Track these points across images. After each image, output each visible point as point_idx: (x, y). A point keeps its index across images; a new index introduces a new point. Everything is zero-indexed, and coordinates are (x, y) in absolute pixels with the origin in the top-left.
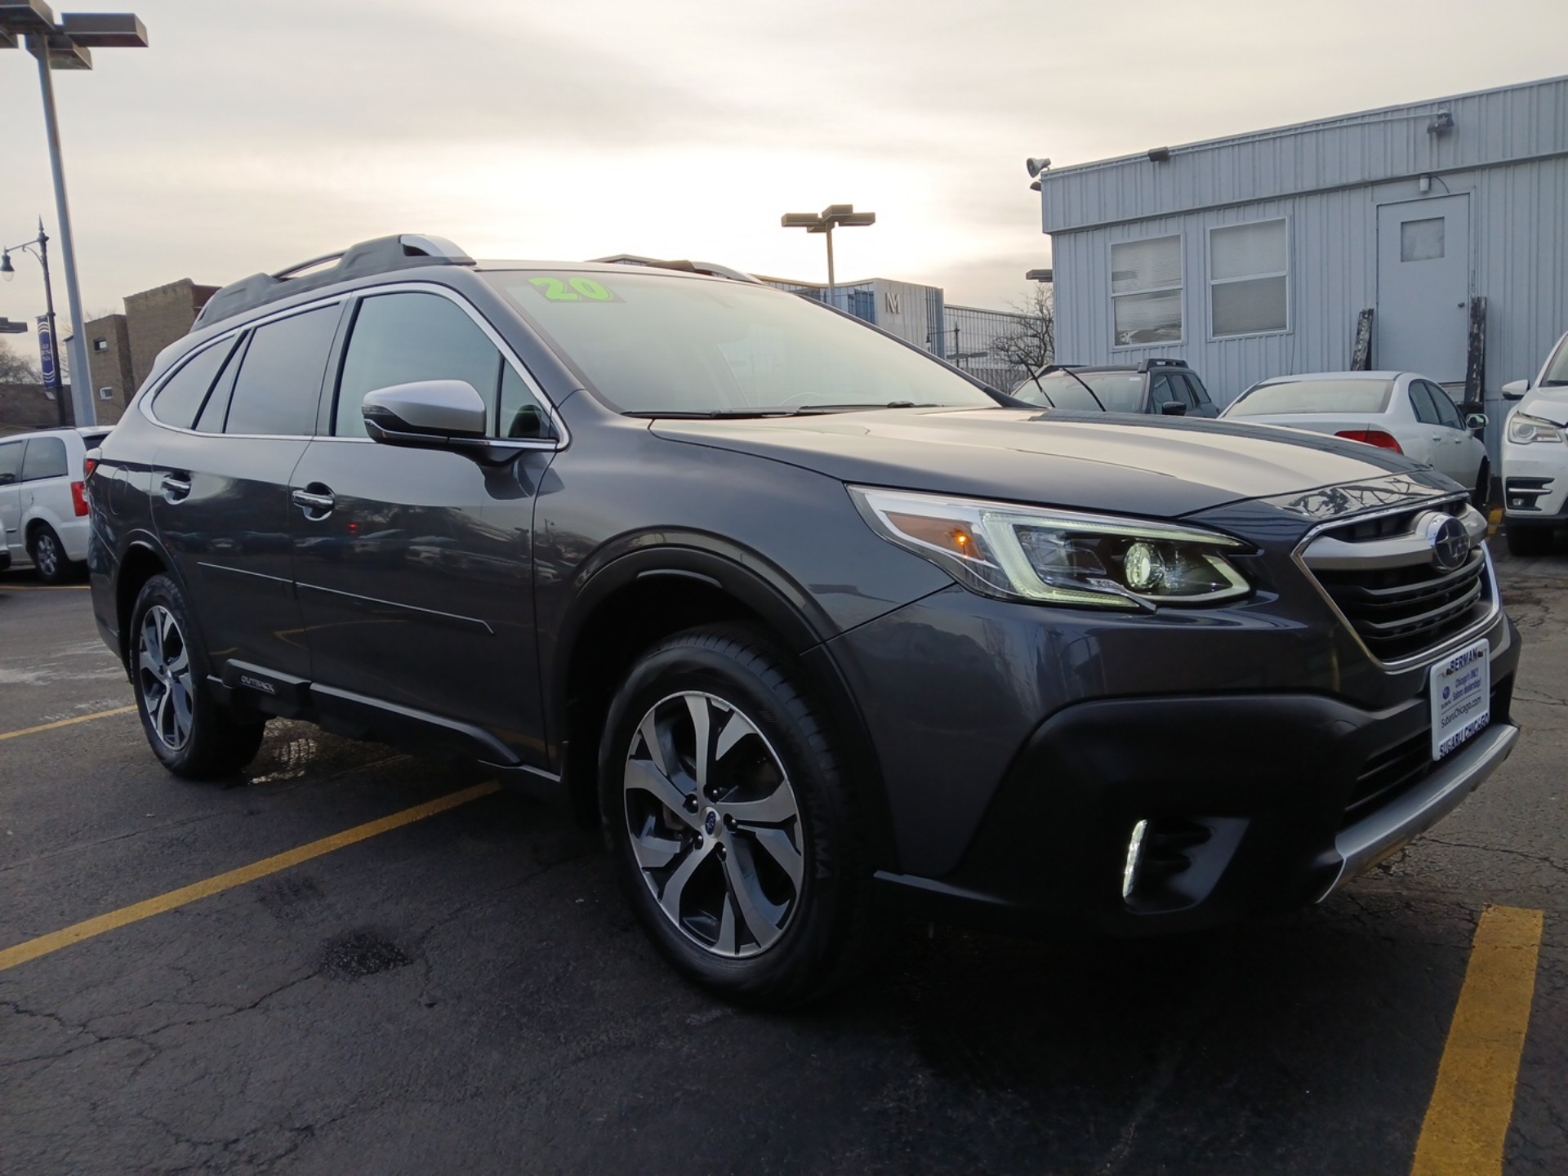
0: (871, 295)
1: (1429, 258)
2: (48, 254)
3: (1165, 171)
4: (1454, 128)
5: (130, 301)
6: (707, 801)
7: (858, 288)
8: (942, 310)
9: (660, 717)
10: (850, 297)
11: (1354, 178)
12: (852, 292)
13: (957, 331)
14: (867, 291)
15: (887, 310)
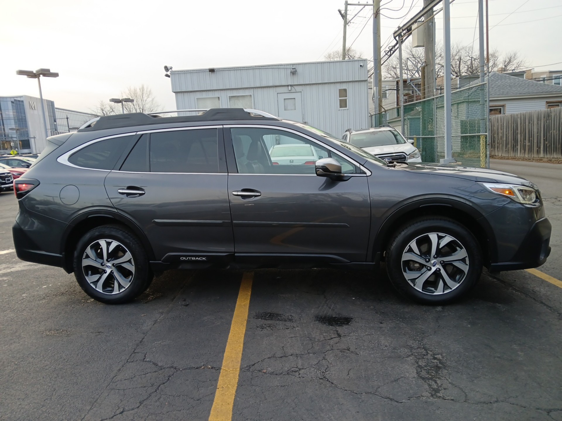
0: (22, 102)
1: (291, 110)
3: (213, 75)
4: (297, 72)
7: (16, 99)
8: (54, 110)
10: (12, 102)
12: (13, 100)
13: (67, 118)
14: (20, 100)
15: (30, 108)
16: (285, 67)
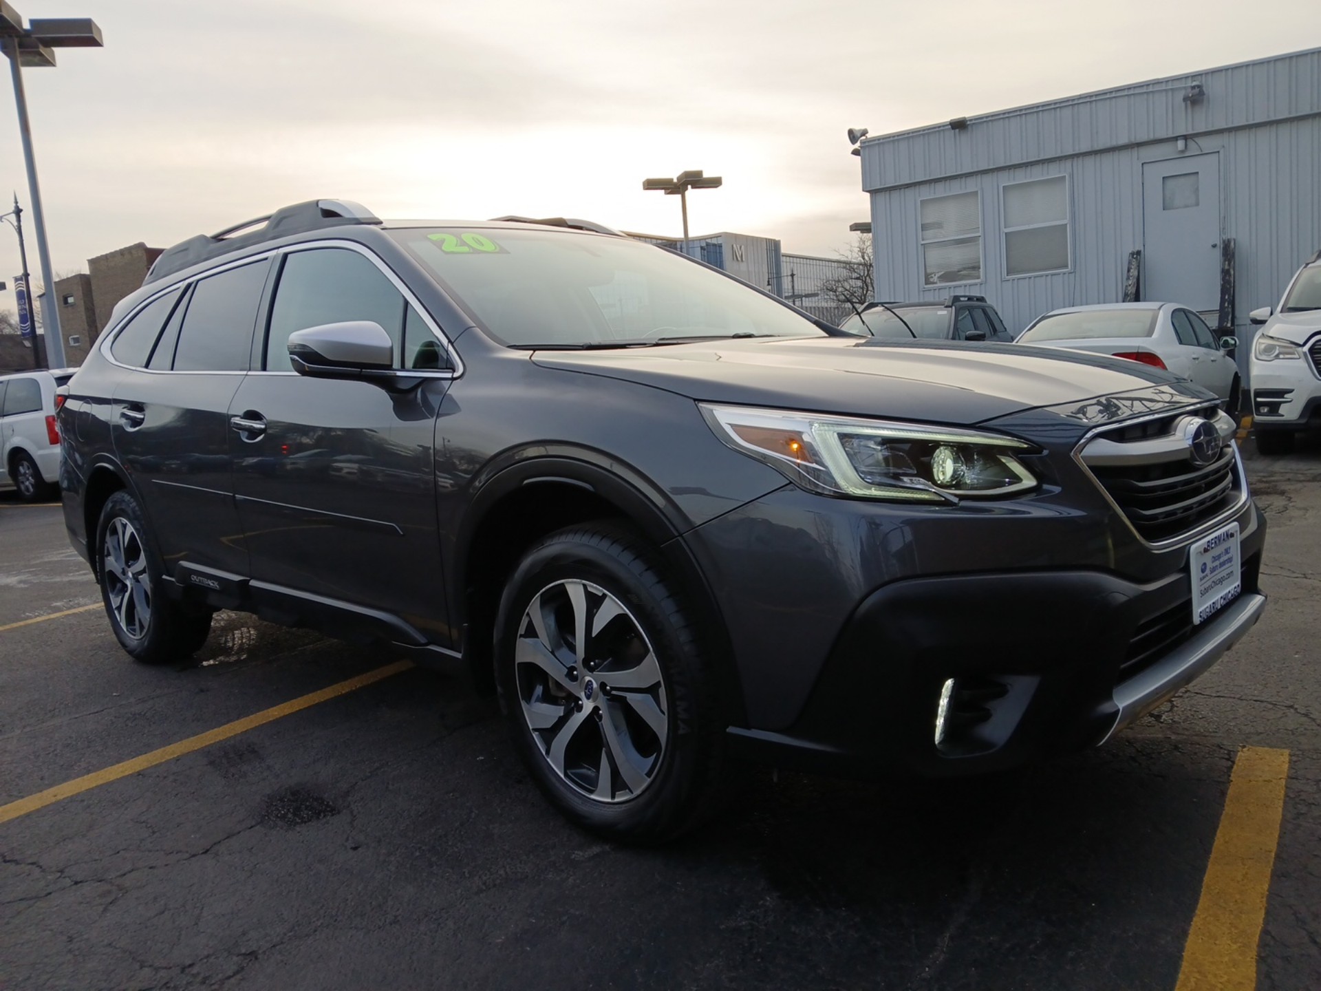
0: (720, 246)
1: (1186, 206)
2: (22, 224)
3: (965, 138)
4: (1205, 97)
5: (93, 262)
6: (585, 671)
7: (709, 241)
8: (780, 259)
9: (544, 602)
10: (702, 248)
11: (1123, 140)
12: (704, 244)
13: (792, 275)
14: (716, 243)
15: (733, 259)
16: (1151, 90)
